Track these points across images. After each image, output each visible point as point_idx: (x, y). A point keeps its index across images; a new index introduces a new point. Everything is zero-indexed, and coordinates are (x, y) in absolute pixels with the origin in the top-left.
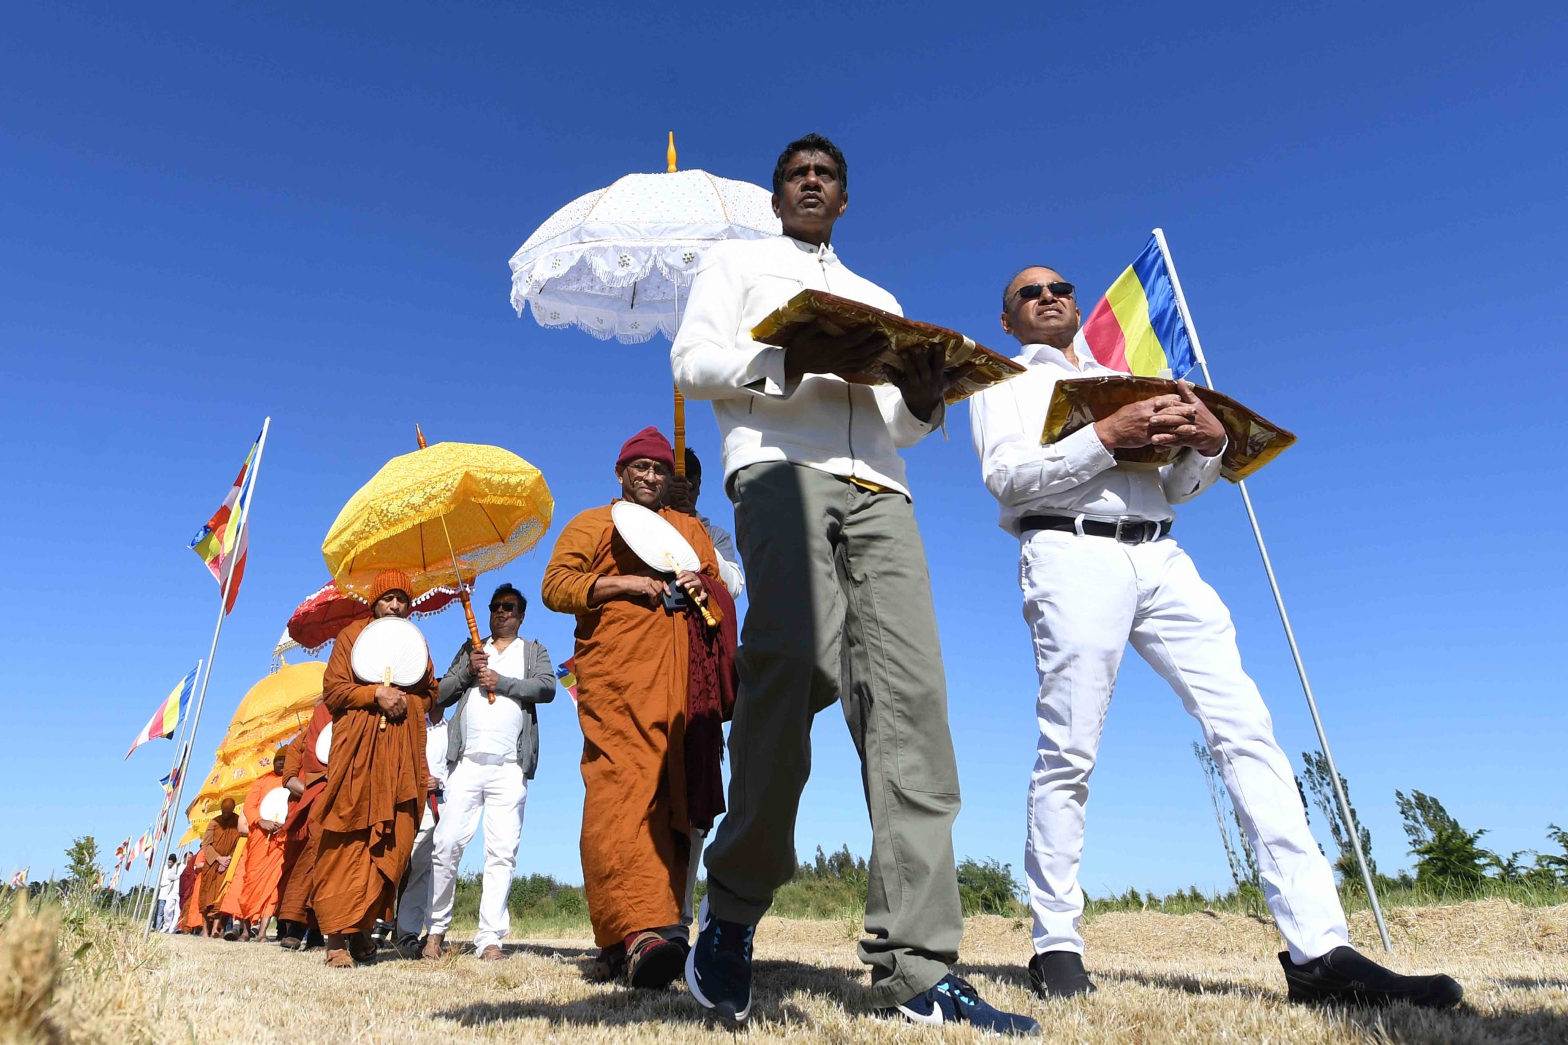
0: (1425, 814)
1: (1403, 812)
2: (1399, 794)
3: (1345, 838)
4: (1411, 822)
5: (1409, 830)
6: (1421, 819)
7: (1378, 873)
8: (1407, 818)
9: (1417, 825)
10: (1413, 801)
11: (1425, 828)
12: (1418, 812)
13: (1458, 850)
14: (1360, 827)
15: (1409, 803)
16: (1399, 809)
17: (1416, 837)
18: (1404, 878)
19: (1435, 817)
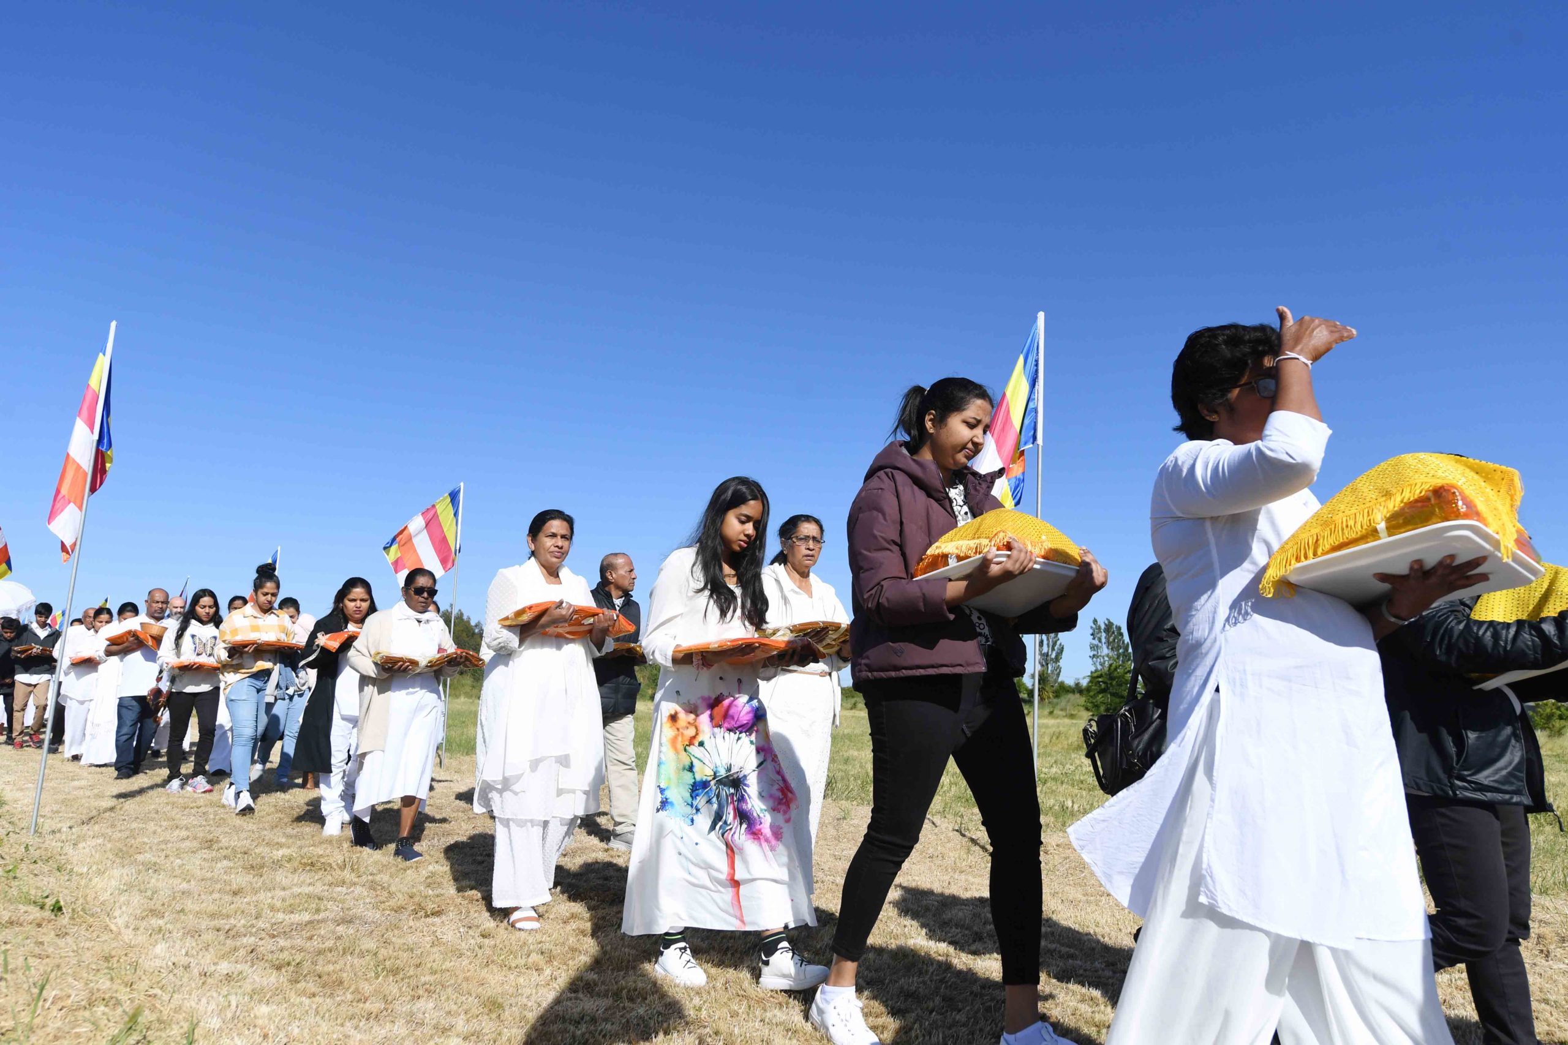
0: (1107, 638)
1: (1092, 635)
2: (1095, 621)
3: (1045, 649)
4: (1096, 642)
5: (1093, 647)
6: (1103, 640)
7: (1060, 680)
8: (1094, 639)
9: (1100, 645)
10: (1103, 626)
11: (1104, 646)
12: (1104, 635)
13: (1119, 677)
14: (1058, 643)
15: (1099, 628)
16: (1091, 631)
17: (1095, 653)
18: (1077, 684)
19: (1114, 640)
